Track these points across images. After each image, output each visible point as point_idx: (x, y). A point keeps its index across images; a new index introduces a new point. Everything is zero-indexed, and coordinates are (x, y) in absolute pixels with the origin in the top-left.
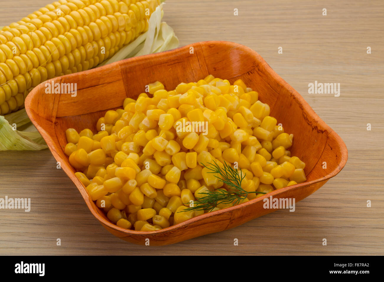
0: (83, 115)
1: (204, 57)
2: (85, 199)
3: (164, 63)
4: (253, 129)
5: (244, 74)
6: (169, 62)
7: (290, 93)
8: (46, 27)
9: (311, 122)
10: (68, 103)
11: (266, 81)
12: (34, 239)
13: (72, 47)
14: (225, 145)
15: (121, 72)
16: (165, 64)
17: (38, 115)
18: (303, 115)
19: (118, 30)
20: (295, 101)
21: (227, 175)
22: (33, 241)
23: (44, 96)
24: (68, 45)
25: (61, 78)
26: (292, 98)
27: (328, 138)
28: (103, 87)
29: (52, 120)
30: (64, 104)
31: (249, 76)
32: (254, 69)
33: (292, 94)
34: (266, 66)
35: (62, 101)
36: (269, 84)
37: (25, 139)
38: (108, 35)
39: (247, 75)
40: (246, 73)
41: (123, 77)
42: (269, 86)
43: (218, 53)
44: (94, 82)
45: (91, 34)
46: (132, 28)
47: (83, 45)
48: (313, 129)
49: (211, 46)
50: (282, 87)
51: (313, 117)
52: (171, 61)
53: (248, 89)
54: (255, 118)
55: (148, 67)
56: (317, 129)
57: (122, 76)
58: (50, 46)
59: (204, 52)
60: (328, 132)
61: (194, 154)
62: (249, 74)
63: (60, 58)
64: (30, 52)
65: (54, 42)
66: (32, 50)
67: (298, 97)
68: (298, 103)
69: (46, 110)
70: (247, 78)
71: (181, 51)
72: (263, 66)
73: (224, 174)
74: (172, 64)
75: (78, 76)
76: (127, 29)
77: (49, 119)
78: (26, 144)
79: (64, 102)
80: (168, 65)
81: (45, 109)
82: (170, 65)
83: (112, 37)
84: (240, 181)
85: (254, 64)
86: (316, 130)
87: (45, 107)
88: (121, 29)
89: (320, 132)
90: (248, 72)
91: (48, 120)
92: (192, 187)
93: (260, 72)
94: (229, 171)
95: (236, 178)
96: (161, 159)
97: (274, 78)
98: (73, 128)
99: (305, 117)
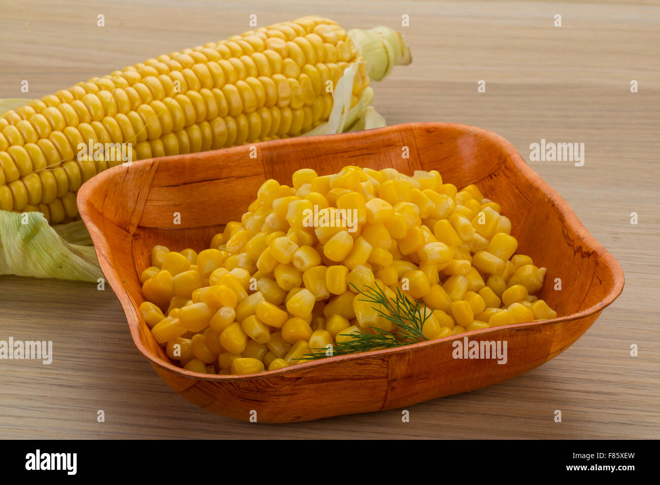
0: (188, 228)
1: (418, 150)
2: (129, 323)
3: (341, 152)
4: (472, 254)
5: (484, 178)
6: (352, 151)
7: (548, 198)
8: (146, 84)
9: (573, 241)
10: (163, 206)
11: (513, 184)
12: (52, 406)
13: (187, 120)
14: (406, 266)
15: (262, 160)
16: (342, 154)
17: (102, 214)
18: (563, 231)
19: (276, 105)
20: (554, 210)
21: (399, 310)
22: (50, 408)
23: (118, 187)
24: (179, 115)
25: (153, 161)
26: (550, 205)
27: (597, 264)
28: (227, 183)
29: (129, 229)
30: (155, 206)
31: (492, 182)
32: (500, 168)
33: (550, 199)
34: (517, 159)
35: (152, 200)
36: (517, 188)
37: (75, 255)
38: (258, 110)
39: (489, 181)
40: (487, 177)
41: (266, 170)
42: (517, 191)
43: (442, 143)
44: (211, 174)
45: (224, 103)
46: (305, 106)
47: (209, 120)
48: (575, 252)
49: (430, 130)
50: (537, 189)
51: (577, 232)
52: (355, 151)
53: (485, 200)
54: (477, 236)
55: (313, 157)
56: (581, 250)
57: (264, 168)
58: (147, 112)
59: (417, 140)
60: (598, 254)
61: (342, 270)
62: (491, 178)
63: (163, 136)
64: (110, 119)
65: (154, 108)
66: (114, 117)
67: (560, 204)
68: (557, 212)
69: (120, 210)
70: (488, 186)
71: (374, 135)
72: (511, 160)
73: (392, 307)
74: (356, 156)
75: (183, 159)
76: (295, 105)
77: (123, 226)
78: (81, 267)
79: (155, 203)
80: (348, 157)
81: (117, 208)
82: (353, 156)
83: (266, 114)
84: (421, 321)
85: (500, 159)
86: (580, 254)
87: (119, 207)
88: (284, 103)
89: (586, 255)
90: (490, 176)
91: (121, 227)
92: (334, 326)
93: (507, 172)
94: (404, 304)
95: (414, 317)
96: (283, 277)
97: (527, 176)
98: (165, 246)
99: (566, 233)
